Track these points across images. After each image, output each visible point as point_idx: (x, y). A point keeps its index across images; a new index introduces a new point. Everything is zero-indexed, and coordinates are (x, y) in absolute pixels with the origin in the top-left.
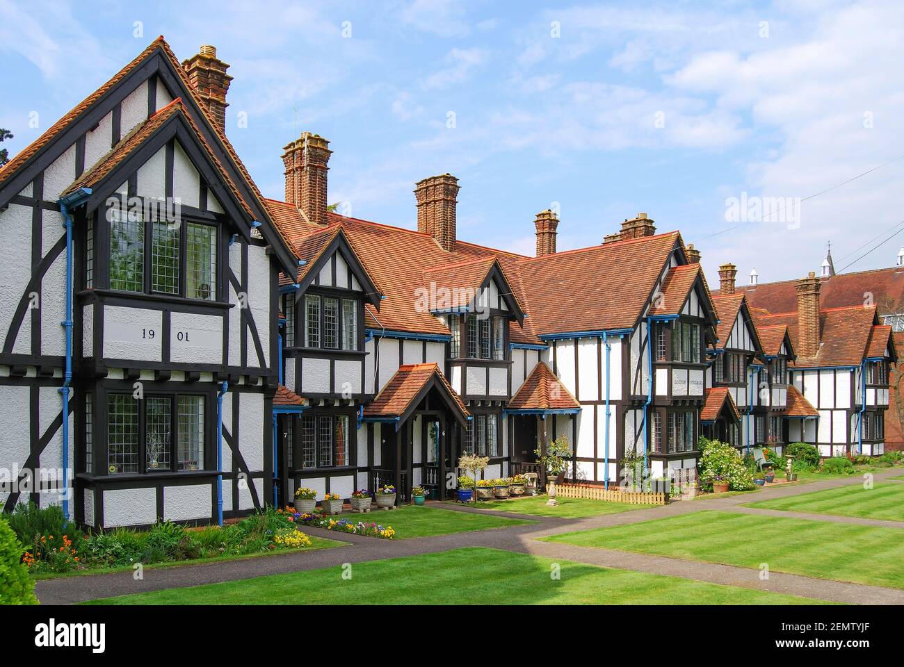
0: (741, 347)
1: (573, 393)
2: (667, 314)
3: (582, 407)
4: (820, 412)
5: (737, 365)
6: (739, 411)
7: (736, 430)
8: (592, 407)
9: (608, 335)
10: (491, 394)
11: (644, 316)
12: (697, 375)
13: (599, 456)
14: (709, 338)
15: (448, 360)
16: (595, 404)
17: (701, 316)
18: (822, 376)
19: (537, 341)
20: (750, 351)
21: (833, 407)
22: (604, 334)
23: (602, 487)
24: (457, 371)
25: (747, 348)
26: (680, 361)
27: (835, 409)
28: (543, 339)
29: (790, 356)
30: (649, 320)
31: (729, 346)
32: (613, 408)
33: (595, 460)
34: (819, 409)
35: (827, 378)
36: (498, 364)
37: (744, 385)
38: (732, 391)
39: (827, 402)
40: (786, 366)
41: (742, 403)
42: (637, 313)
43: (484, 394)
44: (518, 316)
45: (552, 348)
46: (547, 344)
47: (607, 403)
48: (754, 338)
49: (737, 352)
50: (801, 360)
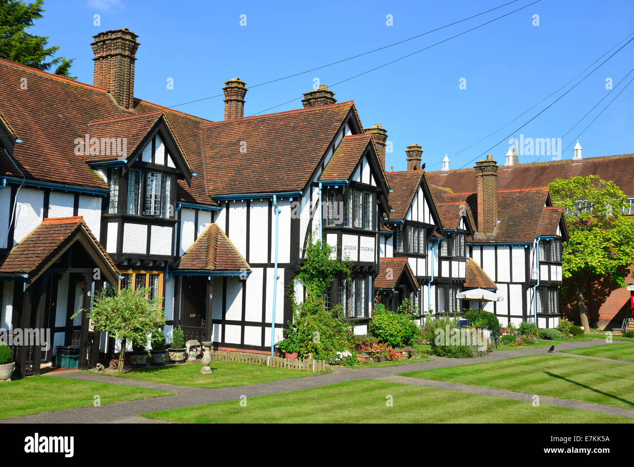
0: (421, 220)
1: (244, 257)
2: (337, 180)
3: (252, 269)
4: (498, 285)
5: (417, 239)
6: (418, 280)
7: (417, 299)
8: (261, 270)
9: (278, 198)
10: (152, 252)
11: (315, 180)
12: (368, 242)
13: (267, 321)
14: (383, 208)
15: (105, 215)
16: (265, 266)
17: (374, 184)
18: (499, 251)
19: (210, 202)
20: (429, 225)
21: (509, 281)
22: (275, 197)
23: (269, 353)
24: (113, 228)
25: (427, 222)
26: (351, 226)
27: (512, 283)
28: (215, 199)
29: (469, 232)
30: (320, 185)
31: (409, 218)
32: (281, 272)
33: (264, 325)
34: (496, 282)
35: (503, 253)
36: (163, 223)
37: (424, 256)
38: (412, 261)
39: (504, 276)
40: (466, 242)
41: (421, 273)
42: (307, 177)
43: (144, 252)
44: (186, 174)
45: (224, 210)
46: (220, 205)
47: (276, 266)
48: (433, 212)
49: (417, 225)
50: (479, 236)
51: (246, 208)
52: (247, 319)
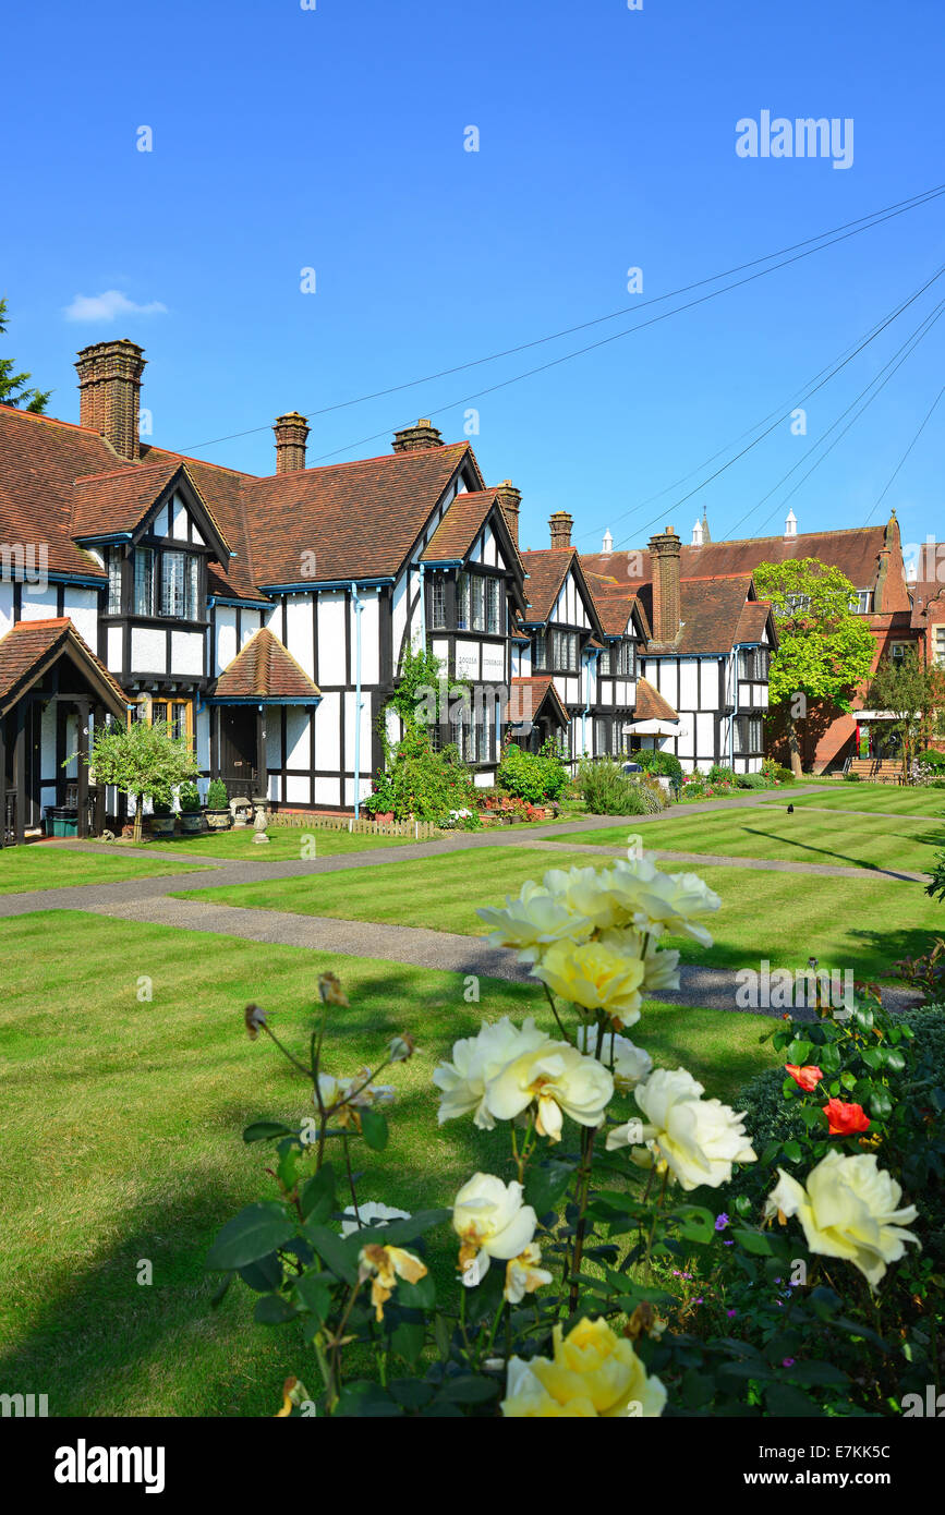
0: (571, 622)
1: (311, 676)
2: (447, 560)
3: (323, 694)
4: (680, 715)
5: (565, 650)
6: (568, 710)
7: (566, 736)
8: (337, 695)
9: (359, 588)
10: (174, 671)
11: (414, 561)
12: (494, 652)
13: (348, 769)
14: (515, 603)
15: (104, 617)
16: (341, 690)
17: (502, 566)
18: (683, 666)
19: (257, 595)
20: (584, 629)
21: (696, 709)
22: (354, 586)
23: (350, 814)
24: (115, 635)
25: (580, 624)
26: (468, 629)
27: (700, 711)
28: (265, 592)
29: (640, 640)
30: (422, 567)
31: (554, 620)
32: (367, 697)
33: (343, 775)
34: (679, 711)
35: (689, 668)
36: (188, 627)
37: (577, 675)
38: (558, 682)
39: (689, 702)
40: (636, 653)
41: (573, 699)
42: (402, 555)
43: (163, 670)
44: (220, 554)
45: (280, 608)
46: (273, 601)
47: (358, 688)
48: (589, 610)
49: (566, 629)
50: (655, 645)
51: (311, 604)
52: (317, 768)
